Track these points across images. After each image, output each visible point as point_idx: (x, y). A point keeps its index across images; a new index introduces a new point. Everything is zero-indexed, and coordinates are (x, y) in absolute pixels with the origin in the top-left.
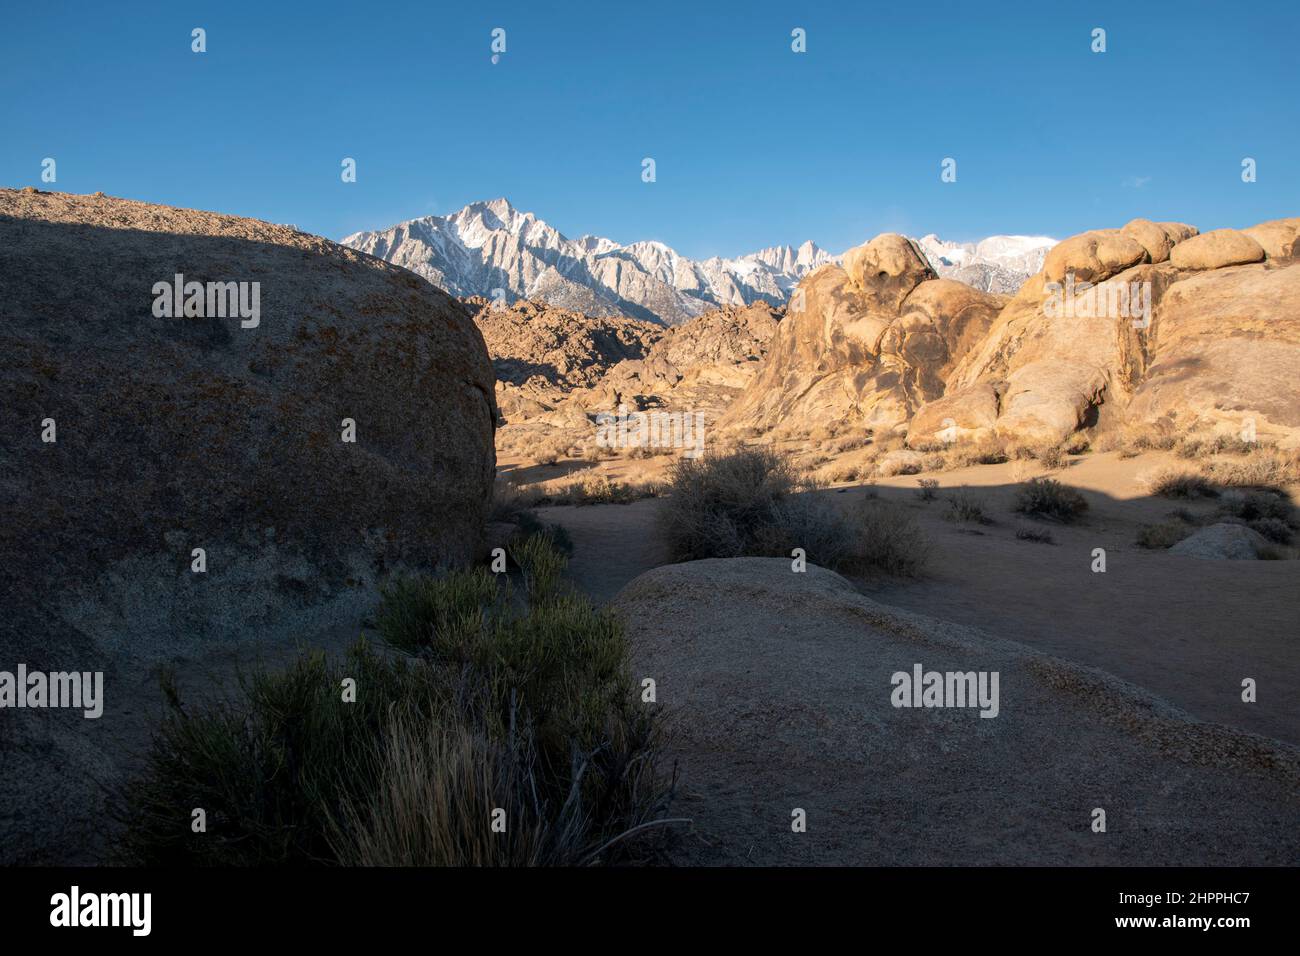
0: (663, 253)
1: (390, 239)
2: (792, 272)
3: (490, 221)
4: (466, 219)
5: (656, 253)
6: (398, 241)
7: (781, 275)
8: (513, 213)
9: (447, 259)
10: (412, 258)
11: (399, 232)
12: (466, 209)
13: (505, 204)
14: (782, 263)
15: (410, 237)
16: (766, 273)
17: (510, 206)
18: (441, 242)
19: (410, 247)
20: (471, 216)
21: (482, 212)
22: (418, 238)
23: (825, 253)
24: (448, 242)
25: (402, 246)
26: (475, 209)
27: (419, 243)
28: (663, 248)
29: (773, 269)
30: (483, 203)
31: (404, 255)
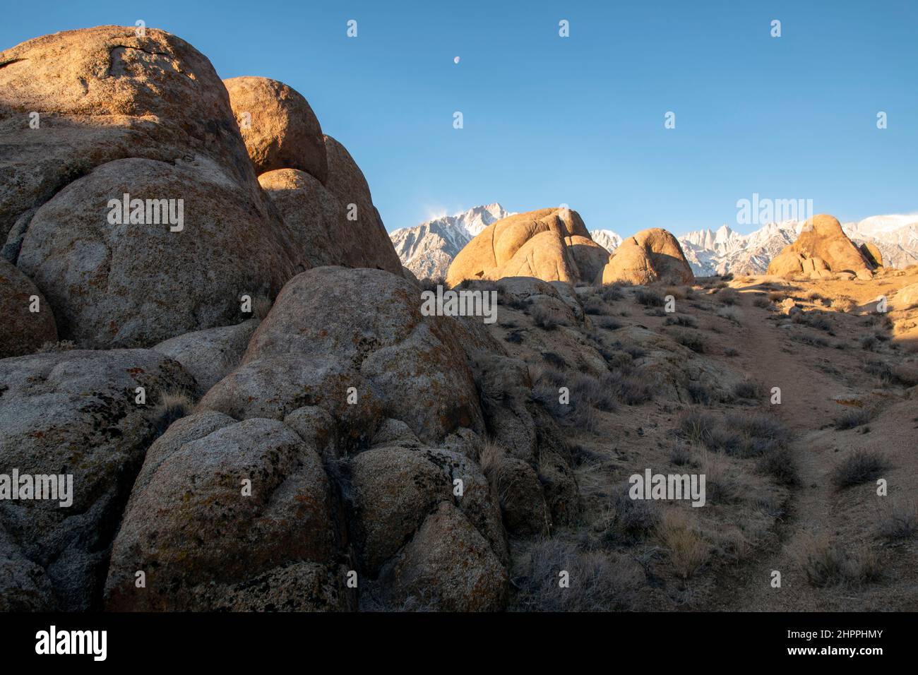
0: (611, 238)
1: (417, 234)
2: (710, 249)
3: (486, 218)
4: (470, 218)
5: (606, 237)
6: (422, 235)
7: (702, 251)
8: (503, 212)
9: (456, 246)
10: (431, 247)
11: (423, 228)
12: (471, 211)
13: (497, 207)
14: (704, 242)
15: (430, 232)
16: (690, 250)
17: (501, 208)
18: (453, 235)
19: (430, 238)
20: (474, 216)
21: (482, 213)
22: (436, 233)
23: (737, 234)
24: (457, 234)
25: (424, 238)
26: (476, 211)
27: (436, 235)
28: (611, 234)
29: (696, 247)
30: (483, 207)
31: (426, 244)
